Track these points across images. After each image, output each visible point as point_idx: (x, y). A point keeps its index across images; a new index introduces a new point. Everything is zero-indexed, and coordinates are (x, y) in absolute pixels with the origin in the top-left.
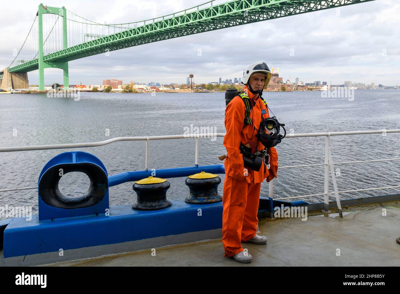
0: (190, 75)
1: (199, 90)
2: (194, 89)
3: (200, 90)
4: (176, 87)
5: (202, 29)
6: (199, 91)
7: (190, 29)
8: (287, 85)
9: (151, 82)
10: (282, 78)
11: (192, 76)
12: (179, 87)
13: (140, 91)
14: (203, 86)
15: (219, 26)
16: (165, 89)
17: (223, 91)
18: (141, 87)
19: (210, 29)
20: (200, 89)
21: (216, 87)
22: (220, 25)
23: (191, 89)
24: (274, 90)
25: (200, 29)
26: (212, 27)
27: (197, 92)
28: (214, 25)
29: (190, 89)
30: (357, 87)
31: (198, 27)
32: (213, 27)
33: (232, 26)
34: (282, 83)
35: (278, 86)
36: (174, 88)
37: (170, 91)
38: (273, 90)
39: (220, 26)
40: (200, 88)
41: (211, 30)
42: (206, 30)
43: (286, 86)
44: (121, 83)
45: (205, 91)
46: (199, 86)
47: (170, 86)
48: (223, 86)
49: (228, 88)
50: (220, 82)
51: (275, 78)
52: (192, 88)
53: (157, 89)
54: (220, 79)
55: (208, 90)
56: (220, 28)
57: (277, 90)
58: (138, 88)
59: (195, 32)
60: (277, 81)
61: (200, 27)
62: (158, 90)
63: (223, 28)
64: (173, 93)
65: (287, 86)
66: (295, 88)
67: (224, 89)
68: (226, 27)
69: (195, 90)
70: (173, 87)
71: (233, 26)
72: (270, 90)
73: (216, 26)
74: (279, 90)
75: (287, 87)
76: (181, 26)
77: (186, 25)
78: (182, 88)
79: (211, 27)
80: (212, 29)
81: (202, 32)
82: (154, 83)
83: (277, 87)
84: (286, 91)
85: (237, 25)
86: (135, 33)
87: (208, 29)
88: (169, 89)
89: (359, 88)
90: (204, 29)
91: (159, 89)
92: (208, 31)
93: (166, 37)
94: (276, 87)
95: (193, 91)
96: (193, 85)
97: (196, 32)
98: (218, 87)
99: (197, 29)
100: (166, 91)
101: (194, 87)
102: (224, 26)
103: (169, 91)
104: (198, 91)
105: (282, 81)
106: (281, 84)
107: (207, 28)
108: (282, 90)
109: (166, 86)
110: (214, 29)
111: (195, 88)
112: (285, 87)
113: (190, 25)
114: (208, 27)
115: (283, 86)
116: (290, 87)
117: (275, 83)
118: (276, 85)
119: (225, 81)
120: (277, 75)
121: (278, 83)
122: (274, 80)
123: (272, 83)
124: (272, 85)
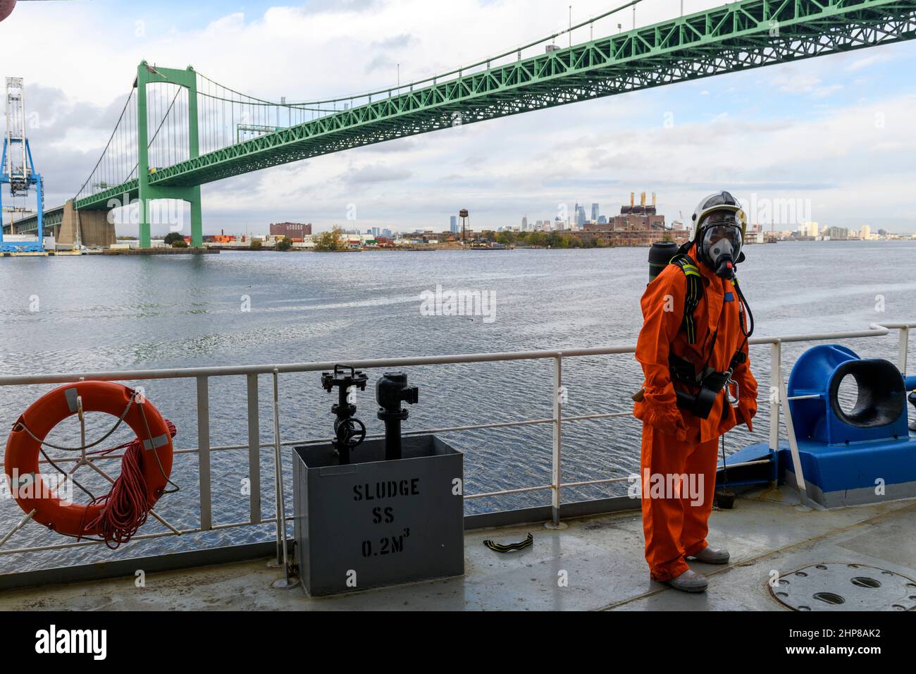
0: (461, 212)
1: (481, 244)
2: (470, 242)
3: (485, 245)
4: (430, 238)
5: (495, 112)
6: (483, 247)
7: (469, 110)
8: (676, 233)
9: (373, 228)
10: (662, 217)
11: (464, 214)
12: (435, 238)
13: (353, 247)
14: (489, 236)
15: (533, 105)
16: (407, 242)
17: (533, 247)
18: (354, 238)
19: (513, 110)
20: (484, 242)
21: (518, 237)
22: (536, 102)
23: (465, 243)
24: (646, 244)
25: (492, 110)
26: (517, 107)
27: (477, 248)
28: (523, 102)
29: (462, 243)
30: (829, 235)
31: (487, 107)
32: (520, 105)
33: (562, 104)
34: (664, 227)
35: (656, 235)
36: (425, 240)
37: (419, 248)
38: (644, 244)
39: (536, 104)
40: (482, 239)
41: (514, 113)
42: (504, 112)
44: (308, 229)
45: (494, 245)
46: (481, 236)
47: (416, 236)
48: (532, 236)
49: (545, 239)
50: (525, 226)
51: (648, 218)
52: (466, 240)
53: (389, 243)
54: (525, 220)
55: (503, 245)
56: (536, 108)
58: (348, 241)
59: (479, 117)
60: (652, 222)
61: (492, 107)
62: (393, 244)
63: (542, 107)
64: (425, 250)
65: (675, 235)
67: (537, 241)
68: (550, 104)
69: (472, 244)
70: (424, 238)
71: (566, 102)
72: (639, 243)
73: (526, 105)
75: (676, 237)
76: (448, 105)
77: (461, 102)
78: (444, 241)
79: (515, 105)
80: (517, 109)
81: (496, 116)
82: (379, 229)
83: (654, 236)
85: (572, 101)
86: (332, 126)
87: (509, 110)
88: (416, 242)
89: (833, 238)
90: (501, 110)
91: (395, 242)
92: (509, 114)
93: (396, 133)
94: (651, 237)
95: (468, 246)
96: (466, 234)
97: (482, 117)
98: (523, 237)
99: (484, 111)
100: (410, 246)
101: (470, 237)
102: (545, 104)
103: (416, 248)
104: (479, 246)
105: (664, 223)
106: (662, 230)
107: (506, 108)
109: (405, 236)
110: (522, 110)
111: (472, 239)
112: (670, 237)
113: (470, 103)
114: (510, 106)
115: (665, 235)
116: (683, 237)
117: (648, 229)
118: (651, 233)
119: (535, 224)
120: (651, 210)
121: (653, 227)
122: (646, 222)
123: (641, 227)
124: (641, 232)
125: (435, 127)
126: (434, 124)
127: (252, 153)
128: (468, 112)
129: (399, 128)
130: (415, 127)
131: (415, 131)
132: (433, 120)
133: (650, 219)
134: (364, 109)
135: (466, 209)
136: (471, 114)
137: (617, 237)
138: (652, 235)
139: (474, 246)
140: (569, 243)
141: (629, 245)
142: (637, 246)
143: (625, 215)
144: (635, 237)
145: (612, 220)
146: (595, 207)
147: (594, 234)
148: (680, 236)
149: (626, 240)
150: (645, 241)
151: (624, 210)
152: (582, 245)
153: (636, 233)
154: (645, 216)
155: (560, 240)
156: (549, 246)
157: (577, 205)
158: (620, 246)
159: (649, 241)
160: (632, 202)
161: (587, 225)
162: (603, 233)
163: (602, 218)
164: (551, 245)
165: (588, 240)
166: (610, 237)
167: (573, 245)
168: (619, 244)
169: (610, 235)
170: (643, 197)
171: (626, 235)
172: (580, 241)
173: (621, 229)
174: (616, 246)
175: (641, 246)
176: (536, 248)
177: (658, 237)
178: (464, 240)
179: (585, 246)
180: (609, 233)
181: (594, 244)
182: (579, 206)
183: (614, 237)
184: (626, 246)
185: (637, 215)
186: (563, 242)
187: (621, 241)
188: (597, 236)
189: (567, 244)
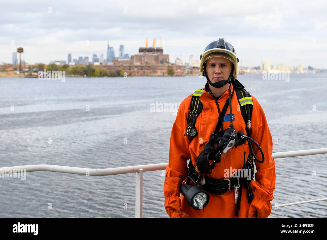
0: (18, 49)
2: (24, 72)
3: (36, 74)
6: (34, 76)
10: (168, 56)
14: (41, 67)
20: (36, 72)
21: (62, 68)
24: (156, 74)
27: (30, 76)
29: (18, 73)
34: (168, 63)
35: (163, 68)
38: (154, 74)
40: (35, 70)
43: (175, 68)
46: (34, 68)
48: (73, 68)
49: (82, 70)
50: (70, 60)
51: (158, 56)
54: (70, 56)
57: (162, 74)
60: (160, 59)
66: (188, 71)
67: (76, 72)
69: (26, 74)
72: (151, 73)
74: (164, 74)
75: (177, 69)
78: (4, 71)
83: (161, 69)
84: (175, 75)
94: (159, 69)
95: (22, 75)
96: (23, 66)
98: (66, 68)
101: (25, 68)
104: (31, 75)
105: (169, 60)
106: (167, 65)
108: (168, 74)
111: (27, 70)
115: (169, 68)
116: (181, 69)
117: (158, 63)
118: (159, 66)
119: (77, 59)
120: (160, 50)
121: (162, 62)
122: (157, 58)
123: (153, 63)
124: (152, 66)
135: (22, 47)
137: (136, 69)
138: (160, 68)
139: (28, 75)
140: (101, 73)
141: (144, 75)
142: (150, 76)
143: (142, 54)
144: (148, 69)
145: (132, 57)
146: (122, 47)
147: (119, 67)
148: (179, 69)
149: (141, 72)
150: (155, 72)
151: (141, 50)
152: (109, 74)
153: (149, 67)
154: (156, 54)
155: (93, 71)
156: (85, 76)
157: (108, 46)
158: (138, 76)
159: (157, 72)
160: (147, 44)
161: (115, 60)
162: (125, 67)
163: (127, 55)
164: (87, 74)
165: (114, 71)
166: (130, 69)
167: (103, 74)
168: (137, 74)
169: (130, 68)
170: (154, 42)
171: (142, 68)
172: (108, 71)
173: (138, 64)
174: (135, 75)
175: (152, 76)
176: (75, 77)
177: (164, 69)
178: (21, 70)
179: (112, 75)
180: (130, 67)
181: (118, 74)
182: (110, 46)
183: (133, 69)
184: (141, 75)
185: (150, 54)
186: (96, 73)
187: (138, 72)
188: (120, 69)
189: (99, 74)
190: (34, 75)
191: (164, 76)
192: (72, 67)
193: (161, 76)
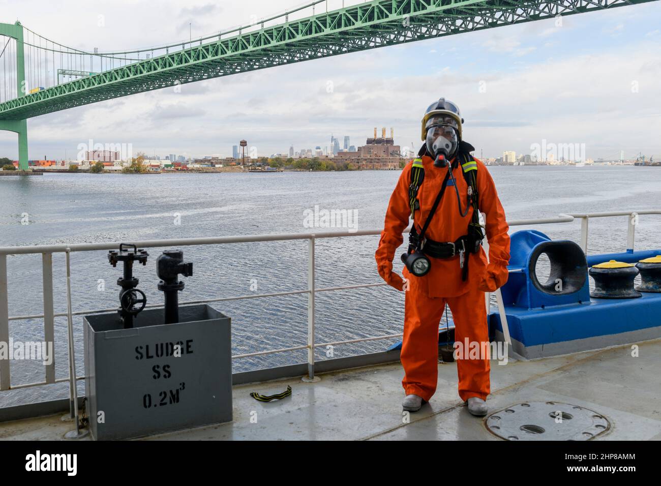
0: (241, 142)
1: (257, 168)
2: (248, 166)
3: (260, 168)
4: (217, 163)
5: (267, 62)
7: (247, 61)
9: (171, 155)
10: (399, 147)
11: (244, 144)
12: (221, 163)
13: (154, 170)
14: (264, 161)
15: (298, 57)
16: (197, 166)
17: (298, 170)
18: (154, 163)
19: (282, 61)
20: (260, 166)
21: (287, 162)
22: (300, 56)
23: (244, 167)
24: (387, 168)
25: (265, 61)
26: (285, 59)
27: (254, 171)
28: (290, 55)
29: (242, 167)
30: (524, 161)
31: (261, 59)
32: (287, 57)
33: (320, 57)
34: (399, 155)
36: (213, 165)
37: (207, 171)
38: (384, 168)
40: (258, 164)
41: (283, 63)
42: (275, 63)
45: (268, 169)
46: (257, 162)
47: (205, 161)
48: (298, 161)
49: (308, 163)
50: (292, 153)
52: (245, 164)
53: (183, 167)
54: (292, 149)
55: (274, 168)
56: (300, 60)
57: (393, 167)
58: (150, 165)
59: (255, 67)
60: (390, 150)
61: (265, 59)
62: (186, 168)
63: (305, 59)
64: (212, 172)
67: (302, 166)
68: (311, 58)
69: (250, 168)
70: (212, 163)
71: (324, 56)
72: (381, 166)
73: (292, 57)
74: (395, 167)
76: (231, 56)
77: (241, 55)
78: (228, 165)
79: (283, 58)
80: (285, 61)
81: (268, 66)
82: (175, 156)
83: (392, 162)
85: (329, 55)
86: (137, 72)
87: (279, 61)
88: (205, 166)
89: (527, 163)
90: (273, 61)
91: (188, 166)
92: (279, 64)
93: (189, 79)
94: (389, 162)
95: (247, 169)
96: (246, 159)
97: (258, 67)
98: (291, 162)
99: (258, 61)
100: (201, 169)
101: (248, 162)
102: (307, 57)
103: (205, 170)
104: (255, 169)
105: (400, 152)
106: (398, 157)
107: (277, 60)
108: (400, 168)
109: (196, 161)
110: (289, 62)
111: (251, 164)
113: (248, 55)
114: (279, 58)
117: (388, 156)
118: (389, 159)
119: (300, 152)
120: (390, 141)
121: (392, 155)
122: (386, 151)
123: (383, 155)
124: (382, 159)
125: (220, 74)
126: (219, 72)
127: (70, 93)
128: (246, 63)
129: (191, 74)
130: (204, 73)
131: (204, 77)
132: (219, 68)
133: (389, 147)
134: (162, 58)
135: (246, 140)
136: (249, 64)
137: (364, 163)
139: (252, 169)
140: (327, 167)
142: (379, 169)
143: (370, 145)
144: (377, 162)
145: (360, 149)
146: (347, 139)
147: (346, 160)
149: (370, 165)
150: (385, 165)
151: (369, 141)
152: (337, 168)
153: (378, 159)
154: (385, 146)
155: (320, 165)
156: (311, 170)
157: (333, 137)
158: (367, 169)
159: (388, 165)
160: (375, 135)
161: (341, 153)
162: (352, 159)
163: (352, 147)
164: (312, 168)
165: (341, 165)
166: (358, 163)
167: (330, 168)
168: (365, 168)
169: (358, 161)
170: (384, 131)
171: (371, 161)
172: (335, 165)
173: (367, 156)
174: (363, 169)
175: (382, 170)
176: (303, 171)
177: (395, 162)
178: (244, 164)
179: (339, 169)
180: (358, 159)
181: (346, 168)
182: (334, 138)
183: (362, 162)
184: (371, 169)
185: (379, 145)
186: (322, 167)
187: (367, 166)
188: (348, 162)
189: (325, 168)
190: (258, 169)
191: (395, 169)
192: (296, 160)
193: (392, 169)
